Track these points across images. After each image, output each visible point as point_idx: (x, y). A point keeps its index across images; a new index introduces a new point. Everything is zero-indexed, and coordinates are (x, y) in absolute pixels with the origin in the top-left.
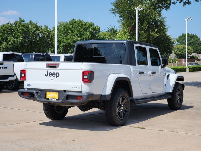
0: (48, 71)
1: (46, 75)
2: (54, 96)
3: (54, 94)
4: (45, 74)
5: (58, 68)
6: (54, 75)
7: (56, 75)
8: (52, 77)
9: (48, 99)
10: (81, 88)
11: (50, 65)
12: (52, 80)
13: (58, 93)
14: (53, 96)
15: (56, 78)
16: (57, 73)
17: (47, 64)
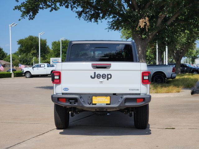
0: (95, 73)
1: (93, 76)
2: (104, 100)
3: (103, 99)
4: (91, 77)
5: (109, 68)
6: (104, 76)
7: (106, 77)
8: (101, 80)
9: (95, 104)
10: (140, 90)
11: (98, 66)
12: (101, 82)
13: (109, 97)
14: (102, 100)
15: (108, 79)
16: (108, 75)
17: (92, 64)
